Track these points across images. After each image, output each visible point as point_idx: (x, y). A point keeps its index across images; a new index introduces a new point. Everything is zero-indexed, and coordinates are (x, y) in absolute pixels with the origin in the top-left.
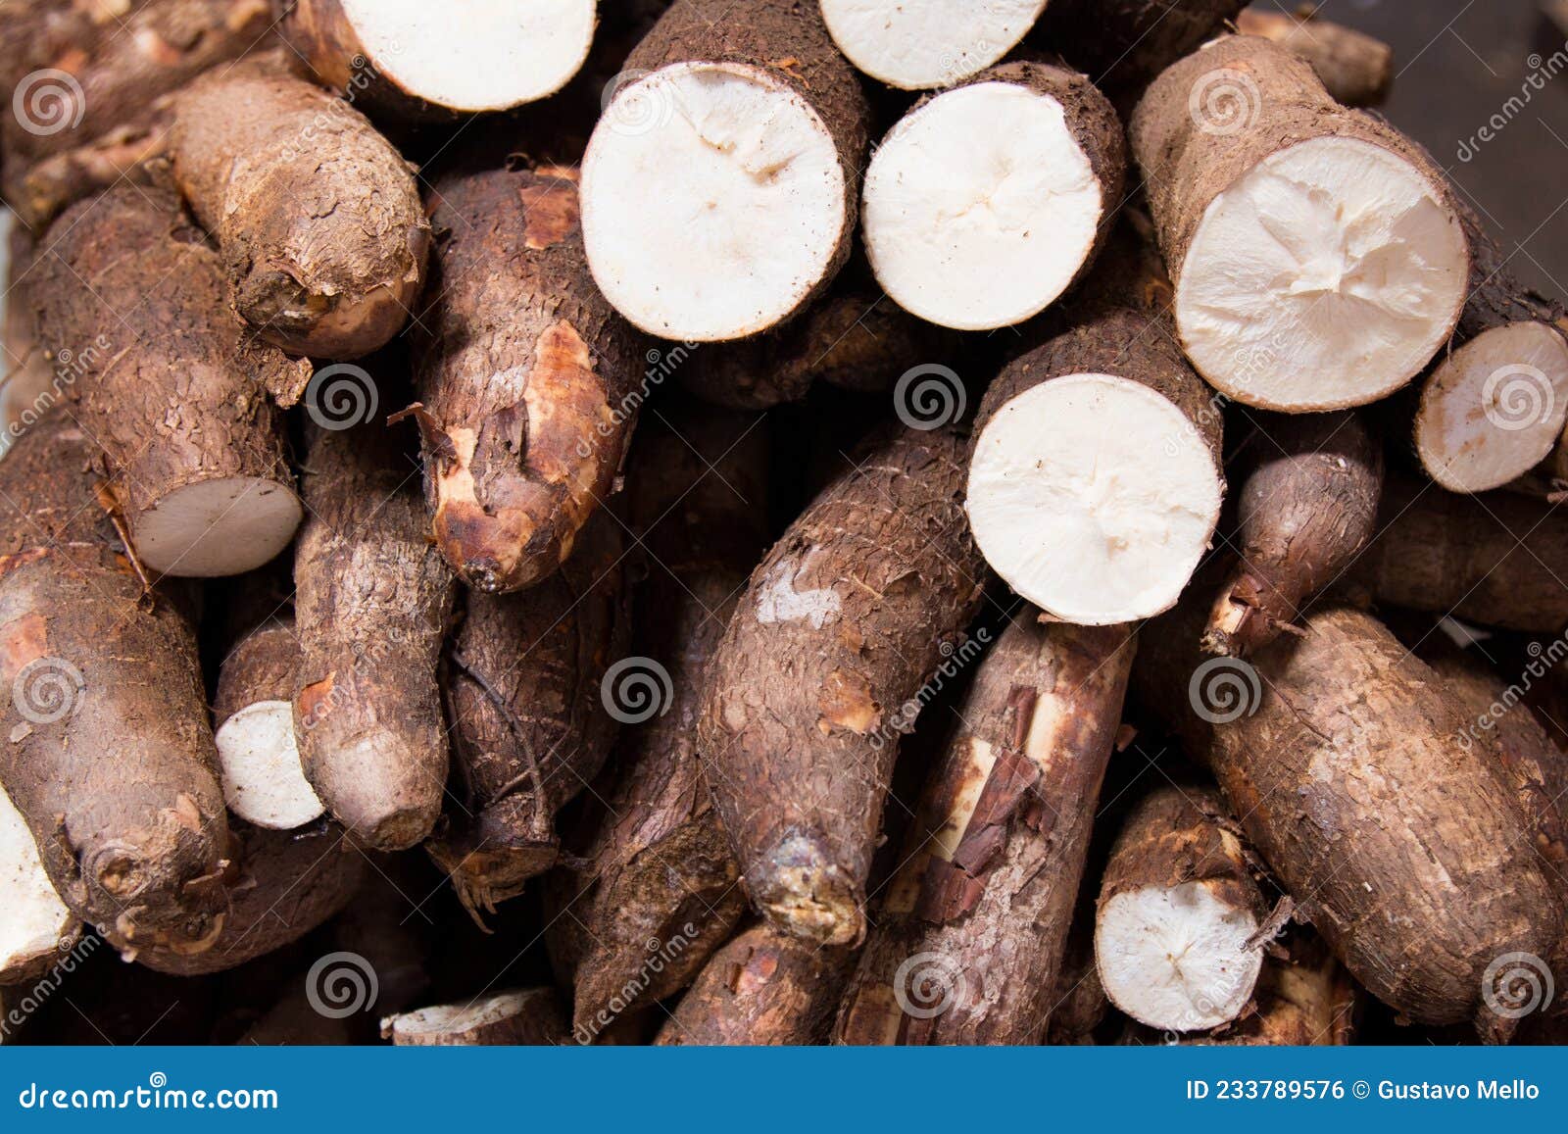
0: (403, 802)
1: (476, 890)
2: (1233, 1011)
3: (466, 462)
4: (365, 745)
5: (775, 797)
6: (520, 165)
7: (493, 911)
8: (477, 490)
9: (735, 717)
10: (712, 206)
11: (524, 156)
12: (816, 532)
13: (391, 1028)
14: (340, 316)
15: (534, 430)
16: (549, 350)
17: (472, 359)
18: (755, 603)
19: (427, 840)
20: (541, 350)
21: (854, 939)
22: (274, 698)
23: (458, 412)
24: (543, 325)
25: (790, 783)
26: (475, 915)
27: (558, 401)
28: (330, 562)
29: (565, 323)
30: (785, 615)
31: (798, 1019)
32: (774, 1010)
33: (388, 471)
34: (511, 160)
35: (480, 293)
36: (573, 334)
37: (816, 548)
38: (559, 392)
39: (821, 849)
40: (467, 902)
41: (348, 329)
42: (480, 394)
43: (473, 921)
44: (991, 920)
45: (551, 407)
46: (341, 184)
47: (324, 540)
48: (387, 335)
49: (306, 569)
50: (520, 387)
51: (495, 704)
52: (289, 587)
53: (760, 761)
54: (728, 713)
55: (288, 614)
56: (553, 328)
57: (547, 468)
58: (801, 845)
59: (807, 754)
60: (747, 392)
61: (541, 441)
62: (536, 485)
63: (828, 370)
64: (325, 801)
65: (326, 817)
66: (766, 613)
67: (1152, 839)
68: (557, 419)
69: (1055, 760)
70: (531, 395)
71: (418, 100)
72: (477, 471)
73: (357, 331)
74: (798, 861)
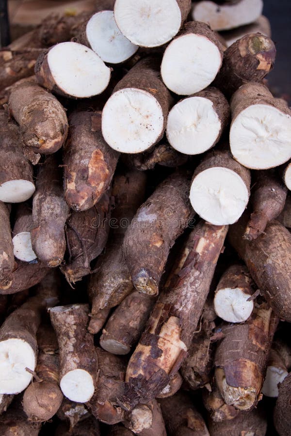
0: (54, 256)
1: (71, 279)
2: (245, 319)
3: (74, 180)
4: (46, 243)
5: (139, 261)
6: (91, 110)
7: (75, 283)
8: (76, 187)
9: (131, 243)
10: (132, 122)
11: (92, 108)
12: (152, 201)
13: (50, 311)
14: (47, 144)
15: (90, 173)
16: (95, 156)
17: (77, 156)
18: (137, 217)
19: (60, 266)
20: (93, 155)
21: (156, 294)
22: (27, 231)
23: (73, 168)
24: (94, 149)
25: (142, 258)
26: (71, 285)
27: (96, 168)
28: (41, 201)
29: (99, 150)
30: (144, 220)
31: (144, 314)
32: (138, 311)
33: (56, 180)
34: (89, 109)
35: (79, 141)
36: (100, 152)
37: (152, 205)
38: (96, 165)
39: (148, 273)
40: (68, 281)
41: (48, 148)
42: (78, 165)
43: (70, 286)
44: (185, 289)
45: (94, 169)
46: (48, 114)
47: (40, 195)
48: (58, 149)
49: (35, 202)
50: (87, 164)
51: (77, 236)
52: (31, 206)
53: (136, 253)
54: (129, 242)
55: (31, 212)
56: (96, 150)
57: (92, 183)
58: (144, 272)
59: (146, 251)
60: (139, 167)
61: (91, 176)
62: (89, 187)
63: (159, 162)
64: (37, 255)
65: (37, 259)
66: (139, 219)
67: (229, 278)
68: (95, 171)
69: (203, 253)
70: (90, 166)
71: (68, 95)
72: (76, 183)
73: (50, 148)
74: (143, 276)
